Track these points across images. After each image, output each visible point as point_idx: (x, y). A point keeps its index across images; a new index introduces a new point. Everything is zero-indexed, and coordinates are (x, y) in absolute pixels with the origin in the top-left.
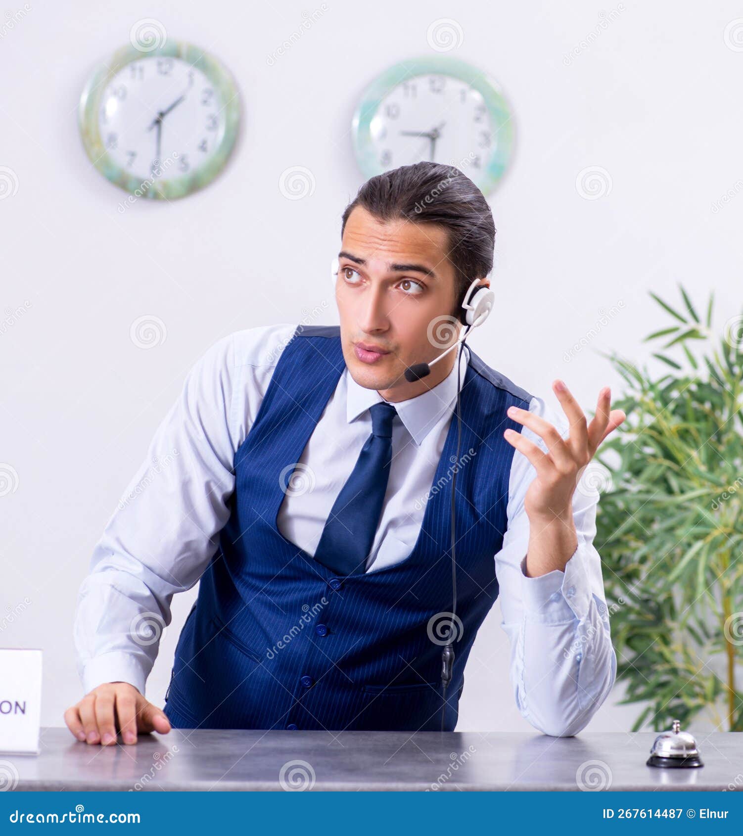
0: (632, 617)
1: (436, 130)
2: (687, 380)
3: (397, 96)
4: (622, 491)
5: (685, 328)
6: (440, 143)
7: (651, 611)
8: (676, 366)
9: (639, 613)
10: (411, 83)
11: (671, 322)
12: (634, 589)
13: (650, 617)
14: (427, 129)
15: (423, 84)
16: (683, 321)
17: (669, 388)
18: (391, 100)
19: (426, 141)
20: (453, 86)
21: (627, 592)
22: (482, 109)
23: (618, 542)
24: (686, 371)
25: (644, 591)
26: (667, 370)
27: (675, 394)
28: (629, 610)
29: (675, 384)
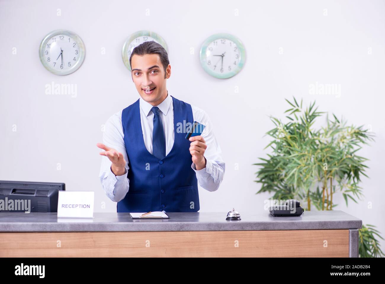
0: (283, 192)
1: (223, 54)
2: (295, 124)
3: (212, 45)
4: (278, 156)
5: (295, 109)
6: (224, 57)
7: (288, 190)
8: (292, 120)
9: (284, 191)
10: (216, 41)
11: (291, 107)
12: (283, 184)
13: (288, 192)
14: (221, 54)
15: (219, 41)
16: (295, 107)
17: (290, 126)
18: (210, 46)
19: (221, 57)
20: (228, 42)
21: (281, 185)
22: (236, 48)
23: (277, 170)
24: (295, 121)
25: (285, 184)
26: (290, 121)
27: (292, 127)
28: (282, 190)
29: (292, 124)
